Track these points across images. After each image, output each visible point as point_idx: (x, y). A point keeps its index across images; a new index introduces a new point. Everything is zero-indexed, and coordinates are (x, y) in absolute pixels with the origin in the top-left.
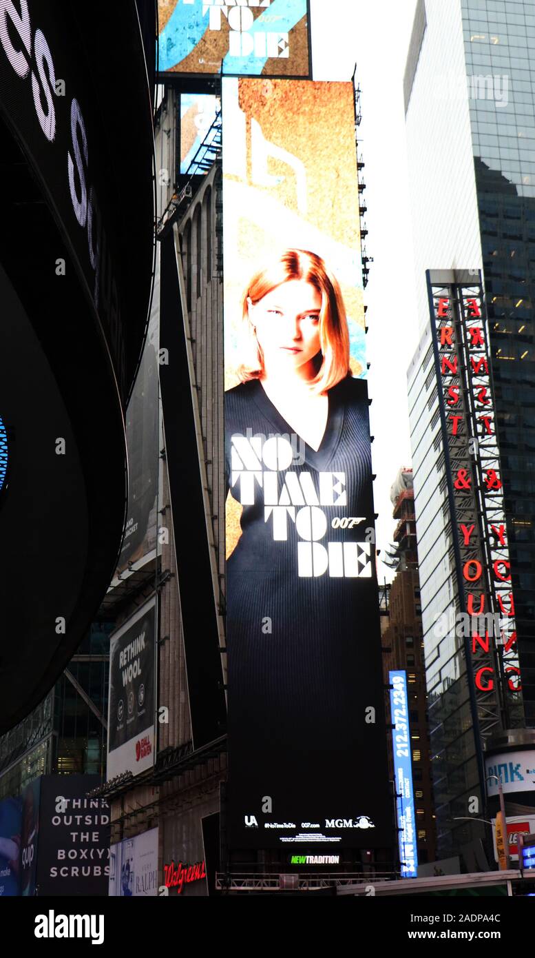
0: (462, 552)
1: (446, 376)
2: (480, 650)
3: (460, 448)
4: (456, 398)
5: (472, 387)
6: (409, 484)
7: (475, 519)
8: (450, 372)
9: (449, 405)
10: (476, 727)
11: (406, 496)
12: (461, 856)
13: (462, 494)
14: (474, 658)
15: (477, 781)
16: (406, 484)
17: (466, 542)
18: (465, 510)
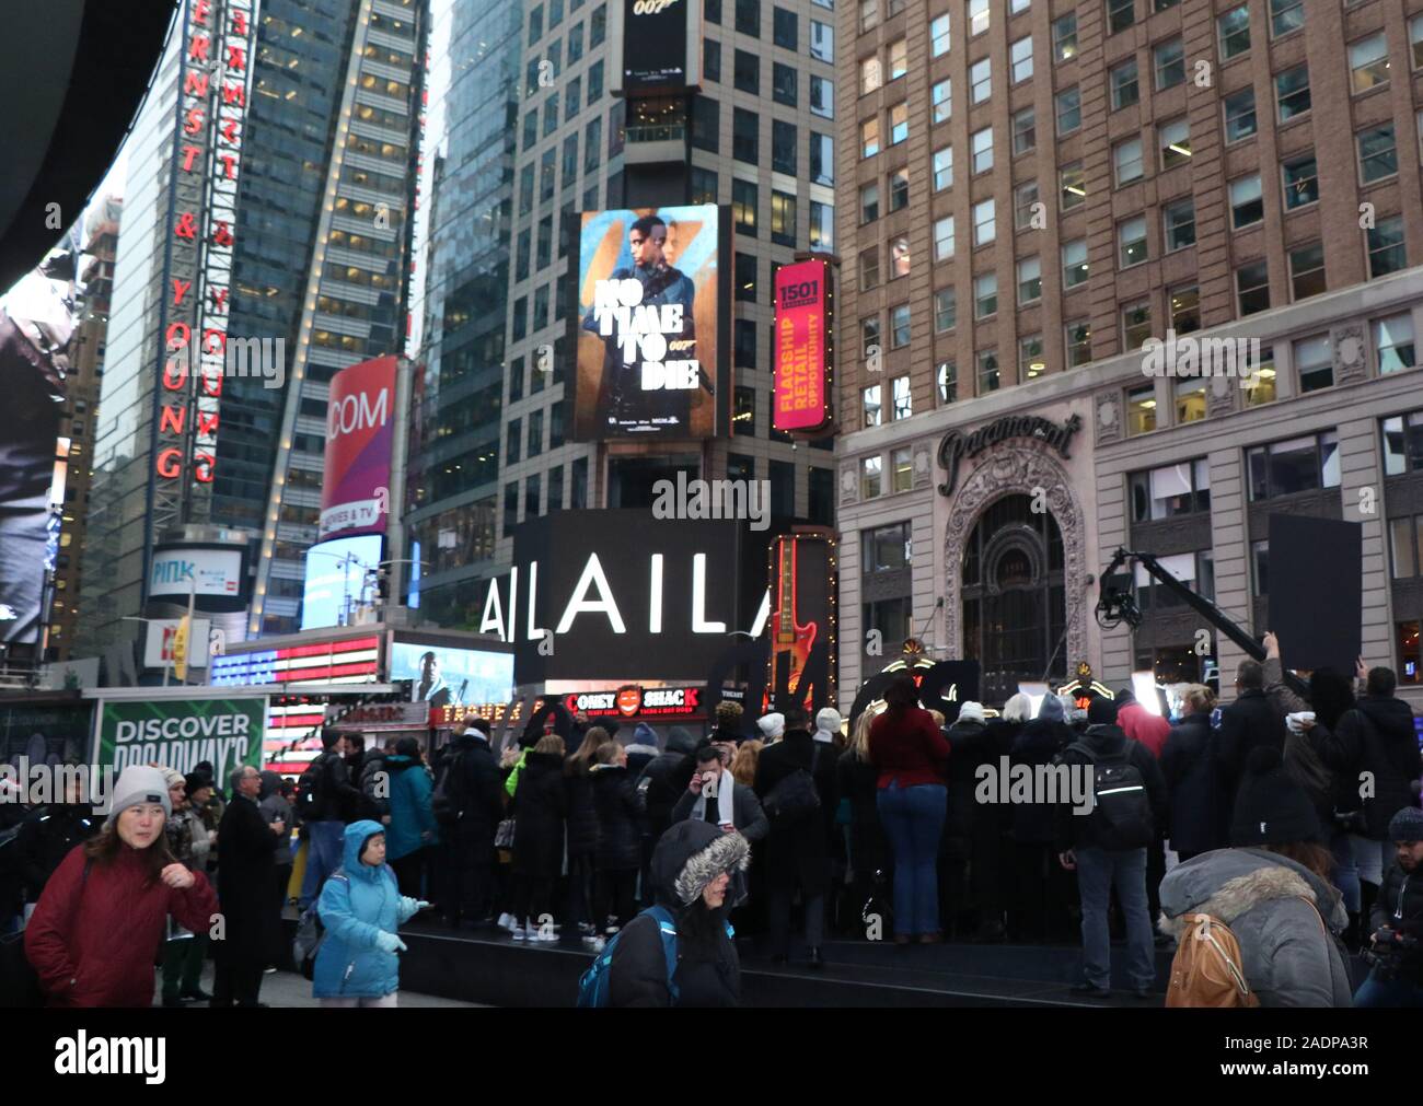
0: (170, 312)
1: (188, 95)
2: (170, 429)
3: (190, 187)
4: (198, 126)
5: (220, 117)
6: (113, 216)
7: (193, 276)
8: (196, 93)
9: (188, 133)
10: (148, 516)
11: (107, 229)
12: (102, 658)
13: (182, 243)
14: (162, 437)
15: (138, 576)
16: (109, 215)
17: (176, 301)
18: (182, 263)
